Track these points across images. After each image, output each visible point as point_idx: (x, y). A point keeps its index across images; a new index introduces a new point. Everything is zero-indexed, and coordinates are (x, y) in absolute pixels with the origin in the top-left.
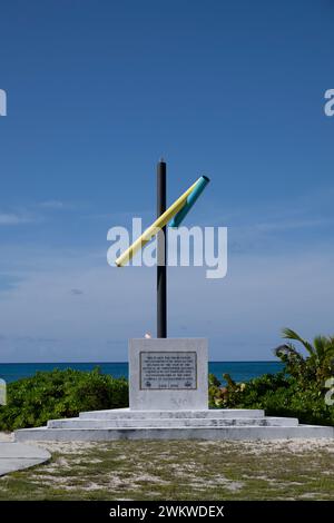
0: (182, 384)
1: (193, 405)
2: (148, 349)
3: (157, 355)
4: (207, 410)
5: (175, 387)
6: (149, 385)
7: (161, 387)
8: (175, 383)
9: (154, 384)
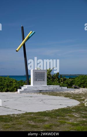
0: (42, 80)
1: (44, 85)
2: (36, 72)
3: (38, 73)
4: (47, 86)
5: (41, 81)
6: (36, 80)
7: (39, 81)
8: (41, 79)
9: (37, 80)
